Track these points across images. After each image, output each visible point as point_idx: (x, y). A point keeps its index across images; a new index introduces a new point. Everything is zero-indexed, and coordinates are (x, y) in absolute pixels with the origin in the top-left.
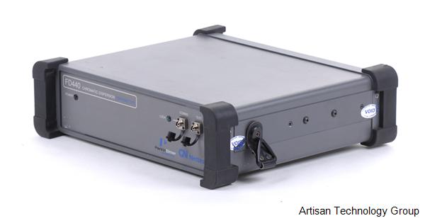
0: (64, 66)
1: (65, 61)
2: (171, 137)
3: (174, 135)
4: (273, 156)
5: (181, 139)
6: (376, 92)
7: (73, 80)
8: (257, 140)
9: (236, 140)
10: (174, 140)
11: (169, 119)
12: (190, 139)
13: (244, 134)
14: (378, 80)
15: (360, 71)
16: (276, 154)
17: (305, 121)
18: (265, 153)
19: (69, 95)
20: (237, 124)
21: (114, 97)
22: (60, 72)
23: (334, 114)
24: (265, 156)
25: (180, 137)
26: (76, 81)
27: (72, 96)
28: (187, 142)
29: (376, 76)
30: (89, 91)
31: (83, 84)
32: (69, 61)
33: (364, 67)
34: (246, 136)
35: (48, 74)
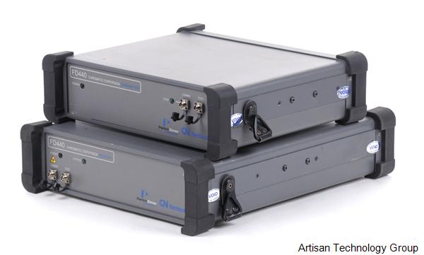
0: (70, 58)
1: (71, 54)
2: (176, 117)
3: (178, 114)
4: (268, 129)
5: (184, 118)
6: (349, 76)
7: (79, 70)
8: (253, 117)
9: (236, 117)
10: (178, 119)
11: (172, 101)
12: (192, 117)
13: (241, 111)
14: (351, 63)
15: (335, 57)
16: (270, 127)
17: (291, 100)
18: (261, 128)
19: (76, 84)
20: (236, 103)
21: (119, 84)
22: (67, 63)
23: (315, 94)
24: (261, 131)
25: (183, 117)
26: (82, 71)
27: (79, 85)
28: (190, 120)
29: (350, 60)
30: (95, 80)
31: (89, 74)
32: (75, 54)
33: (338, 54)
34: (243, 114)
35: (56, 66)
